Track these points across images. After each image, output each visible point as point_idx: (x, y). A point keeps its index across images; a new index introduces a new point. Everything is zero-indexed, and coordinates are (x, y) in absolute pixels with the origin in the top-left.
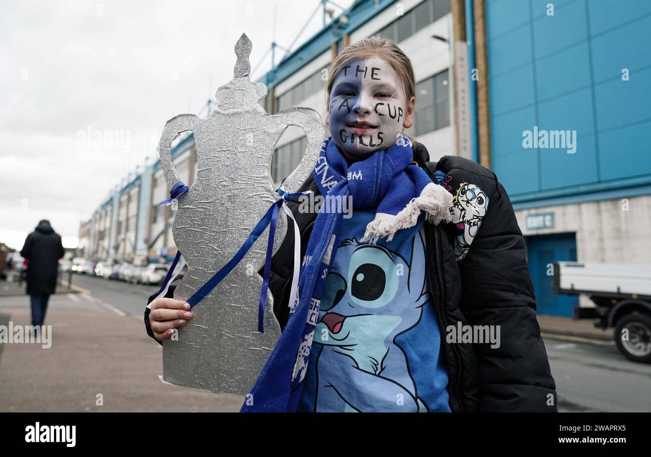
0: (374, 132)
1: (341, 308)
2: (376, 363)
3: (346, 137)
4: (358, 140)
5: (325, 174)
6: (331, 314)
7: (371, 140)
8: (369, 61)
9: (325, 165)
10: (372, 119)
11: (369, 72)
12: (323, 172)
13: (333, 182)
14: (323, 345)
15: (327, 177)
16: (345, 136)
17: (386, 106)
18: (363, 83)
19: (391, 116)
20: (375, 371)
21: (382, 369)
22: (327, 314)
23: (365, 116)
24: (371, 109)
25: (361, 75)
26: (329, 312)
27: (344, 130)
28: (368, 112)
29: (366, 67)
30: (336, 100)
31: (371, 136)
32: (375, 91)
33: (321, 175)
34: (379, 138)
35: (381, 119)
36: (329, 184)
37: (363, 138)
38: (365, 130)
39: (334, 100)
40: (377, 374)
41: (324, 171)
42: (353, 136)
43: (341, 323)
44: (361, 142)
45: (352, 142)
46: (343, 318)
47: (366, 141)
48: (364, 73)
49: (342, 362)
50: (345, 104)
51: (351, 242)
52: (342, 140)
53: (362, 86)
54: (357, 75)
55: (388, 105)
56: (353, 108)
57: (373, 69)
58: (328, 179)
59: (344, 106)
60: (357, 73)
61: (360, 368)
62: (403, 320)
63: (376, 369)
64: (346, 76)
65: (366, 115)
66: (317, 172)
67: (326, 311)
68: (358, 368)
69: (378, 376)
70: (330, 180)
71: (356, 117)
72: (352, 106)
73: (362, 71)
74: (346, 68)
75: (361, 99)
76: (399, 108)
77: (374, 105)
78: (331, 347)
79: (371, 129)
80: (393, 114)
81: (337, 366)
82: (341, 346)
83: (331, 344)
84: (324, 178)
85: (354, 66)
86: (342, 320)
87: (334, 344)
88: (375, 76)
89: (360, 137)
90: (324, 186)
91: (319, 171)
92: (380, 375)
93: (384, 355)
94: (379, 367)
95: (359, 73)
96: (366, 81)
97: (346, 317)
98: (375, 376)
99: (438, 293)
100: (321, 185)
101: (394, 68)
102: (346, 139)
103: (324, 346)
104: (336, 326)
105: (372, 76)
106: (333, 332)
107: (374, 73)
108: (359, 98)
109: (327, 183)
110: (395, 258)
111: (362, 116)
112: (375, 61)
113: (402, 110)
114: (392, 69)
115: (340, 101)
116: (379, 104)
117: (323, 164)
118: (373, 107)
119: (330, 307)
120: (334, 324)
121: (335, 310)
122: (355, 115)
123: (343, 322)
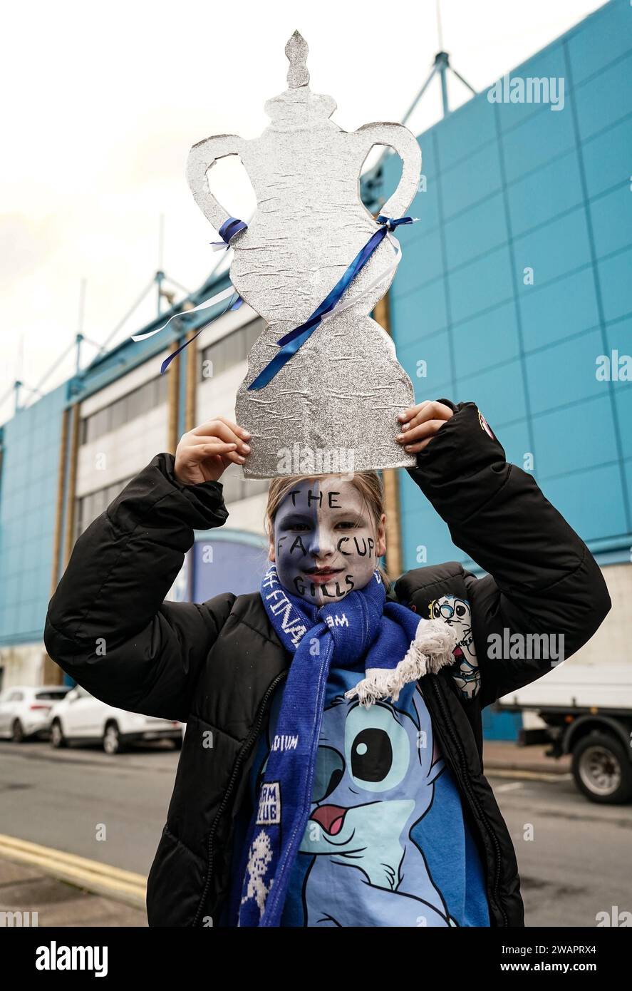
0: (340, 577)
1: (339, 796)
2: (393, 873)
3: (304, 588)
4: (320, 590)
5: (287, 616)
6: (325, 807)
7: (338, 589)
8: (323, 483)
9: (285, 604)
10: (337, 562)
11: (326, 497)
12: (284, 612)
13: (299, 628)
14: (315, 854)
15: (290, 619)
16: (301, 586)
17: (352, 542)
18: (318, 514)
19: (361, 554)
20: (392, 885)
21: (400, 881)
22: (319, 807)
23: (327, 559)
24: (332, 548)
25: (316, 504)
26: (321, 804)
27: (299, 578)
28: (329, 554)
29: (321, 492)
30: (285, 538)
31: (337, 583)
32: (335, 523)
33: (282, 616)
34: (348, 582)
35: (348, 559)
36: (293, 630)
37: (326, 587)
38: (327, 577)
39: (281, 537)
40: (394, 889)
41: (285, 610)
42: (313, 587)
43: (341, 819)
44: (325, 593)
45: (313, 595)
46: (344, 810)
47: (332, 590)
48: (319, 501)
49: (344, 877)
50: (298, 544)
51: (342, 699)
52: (299, 591)
53: (319, 519)
54: (309, 505)
55: (355, 539)
56: (310, 549)
57: (330, 494)
58: (292, 623)
59: (298, 547)
60: (309, 501)
61: (372, 883)
62: (416, 804)
63: (392, 882)
64: (294, 504)
65: (327, 557)
66: (274, 612)
67: (317, 802)
68: (369, 884)
69: (396, 892)
70: (295, 624)
71: (315, 561)
72: (308, 547)
73: (316, 498)
74: (293, 493)
75: (318, 536)
76: (369, 540)
77: (337, 543)
78: (329, 856)
79: (335, 574)
80: (362, 550)
81: (338, 885)
82: (343, 854)
83: (328, 851)
84: (285, 620)
85: (304, 492)
86: (342, 814)
87: (333, 851)
88: (334, 504)
89: (323, 587)
90: (287, 631)
91: (277, 610)
92: (398, 890)
93: (401, 860)
94: (396, 877)
95: (312, 501)
96: (323, 511)
97: (347, 809)
98: (391, 893)
99: (456, 757)
100: (282, 630)
101: (357, 488)
102: (303, 590)
103: (317, 856)
104: (335, 824)
105: (330, 503)
106: (329, 833)
107: (332, 499)
108: (316, 535)
109: (290, 627)
110: (401, 719)
111: (321, 560)
112: (332, 482)
113: (372, 541)
114: (355, 492)
115: (289, 537)
116: (343, 539)
117: (283, 601)
118: (335, 546)
119: (323, 796)
120: (330, 822)
121: (331, 799)
122: (313, 559)
123: (343, 817)
